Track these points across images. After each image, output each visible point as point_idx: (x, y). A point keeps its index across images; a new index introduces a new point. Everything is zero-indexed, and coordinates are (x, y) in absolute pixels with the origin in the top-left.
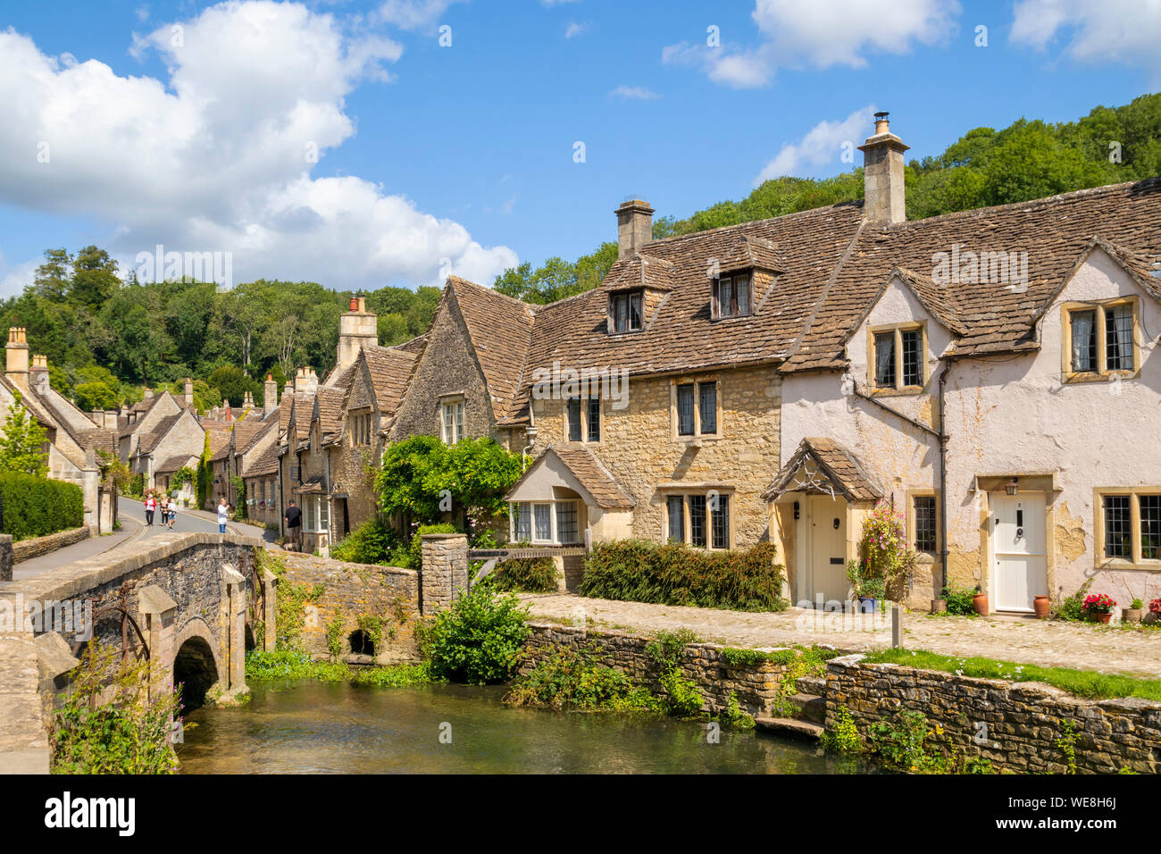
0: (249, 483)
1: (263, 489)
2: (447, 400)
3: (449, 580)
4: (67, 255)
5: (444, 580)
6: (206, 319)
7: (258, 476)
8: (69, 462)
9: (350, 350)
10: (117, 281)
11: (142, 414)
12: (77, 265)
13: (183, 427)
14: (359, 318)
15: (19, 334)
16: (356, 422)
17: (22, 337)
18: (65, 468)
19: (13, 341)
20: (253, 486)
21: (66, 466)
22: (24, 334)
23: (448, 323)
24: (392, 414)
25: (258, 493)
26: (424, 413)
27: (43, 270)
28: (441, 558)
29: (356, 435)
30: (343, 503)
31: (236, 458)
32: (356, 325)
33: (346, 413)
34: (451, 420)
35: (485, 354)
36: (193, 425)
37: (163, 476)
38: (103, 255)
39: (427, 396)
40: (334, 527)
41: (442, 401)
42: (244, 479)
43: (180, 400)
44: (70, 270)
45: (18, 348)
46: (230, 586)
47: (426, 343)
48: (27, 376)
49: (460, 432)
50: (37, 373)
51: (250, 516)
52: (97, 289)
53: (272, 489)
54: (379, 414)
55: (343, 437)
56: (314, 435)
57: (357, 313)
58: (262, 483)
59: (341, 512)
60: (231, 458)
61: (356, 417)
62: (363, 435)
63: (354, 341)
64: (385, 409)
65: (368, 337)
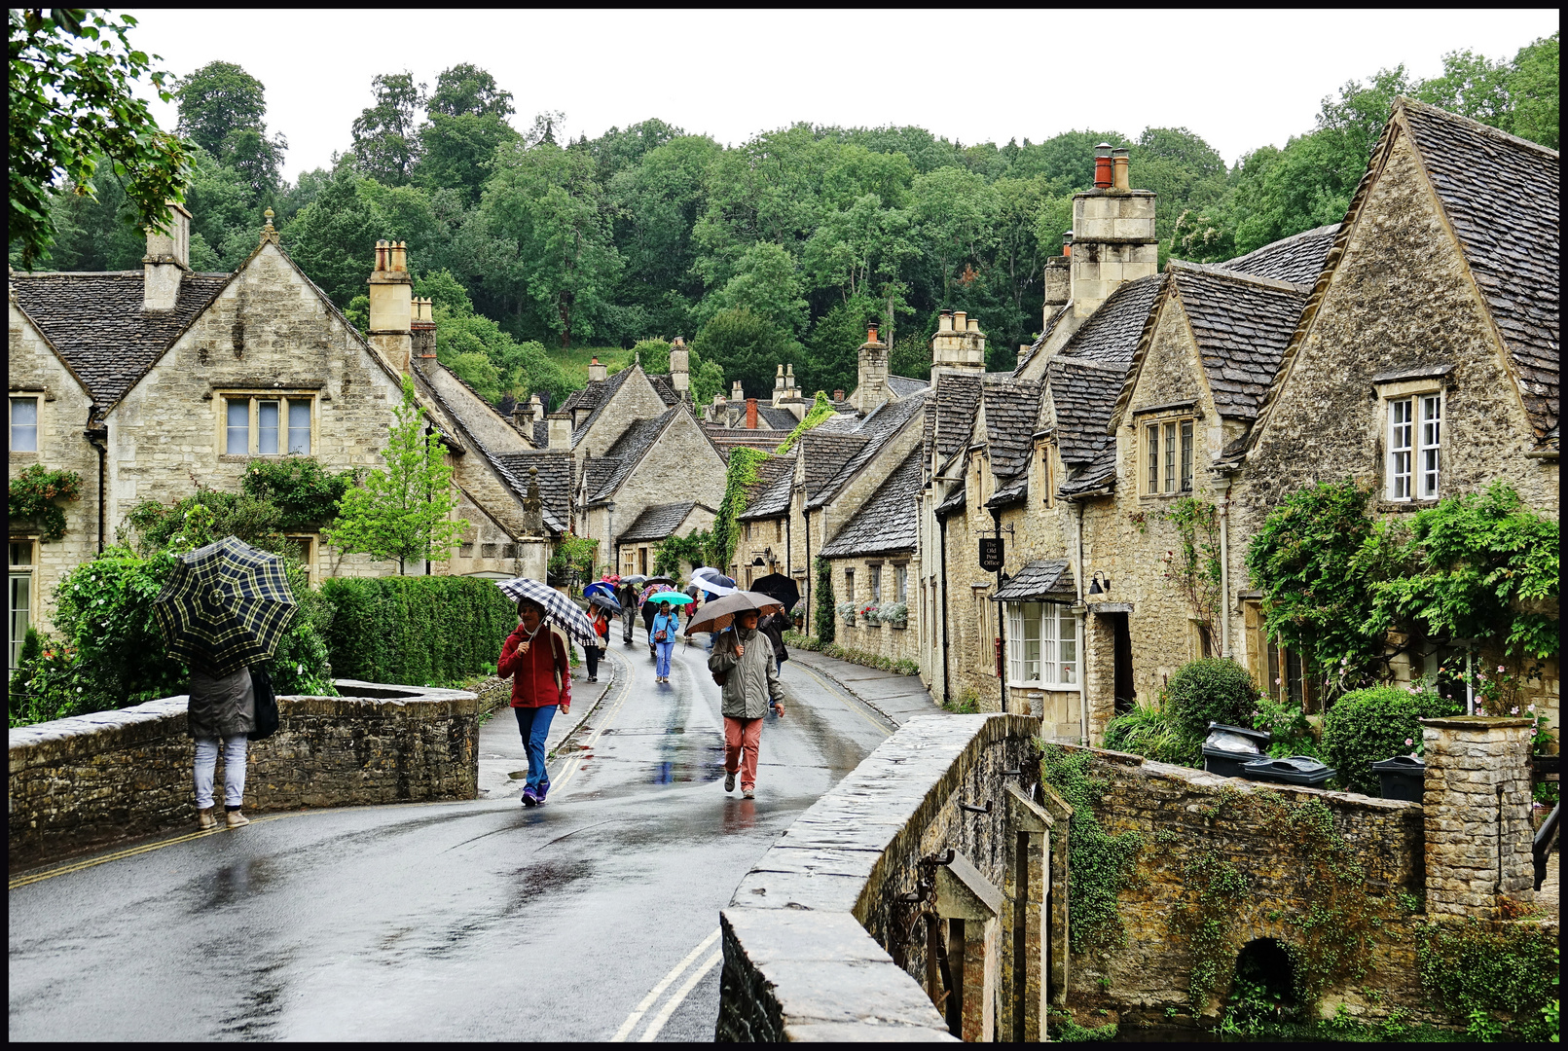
0: (838, 569)
1: (874, 582)
2: (1396, 390)
3: (1492, 830)
4: (415, 85)
5: (1484, 829)
6: (691, 212)
7: (863, 555)
8: (491, 523)
9: (1097, 275)
10: (510, 135)
11: (586, 413)
12: (433, 106)
13: (675, 444)
14: (1116, 203)
15: (394, 254)
16: (1155, 444)
17: (400, 259)
18: (483, 537)
19: (382, 268)
20: (850, 574)
21: (486, 532)
22: (403, 254)
23: (1397, 208)
24: (1249, 422)
25: (861, 591)
26: (1333, 418)
27: (369, 119)
28: (1474, 776)
29: (1154, 469)
30: (1116, 625)
31: (806, 513)
32: (1109, 218)
33: (1127, 418)
34: (1406, 436)
35: (1495, 282)
36: (695, 438)
37: (635, 548)
38: (485, 81)
39: (1342, 377)
40: (1092, 677)
41: (1383, 392)
42: (824, 560)
43: (664, 386)
44: (420, 117)
45: (392, 282)
46: (1024, 837)
47: (1337, 257)
48: (407, 341)
49: (1431, 466)
50: (418, 331)
51: (840, 640)
52: (472, 154)
53: (899, 583)
54: (1217, 420)
55: (1120, 473)
56: (1036, 470)
57: (1111, 190)
58: (876, 567)
59: (1108, 643)
60: (795, 513)
61: (1154, 429)
62: (1169, 467)
63: (1106, 254)
64: (1228, 411)
65: (1137, 243)
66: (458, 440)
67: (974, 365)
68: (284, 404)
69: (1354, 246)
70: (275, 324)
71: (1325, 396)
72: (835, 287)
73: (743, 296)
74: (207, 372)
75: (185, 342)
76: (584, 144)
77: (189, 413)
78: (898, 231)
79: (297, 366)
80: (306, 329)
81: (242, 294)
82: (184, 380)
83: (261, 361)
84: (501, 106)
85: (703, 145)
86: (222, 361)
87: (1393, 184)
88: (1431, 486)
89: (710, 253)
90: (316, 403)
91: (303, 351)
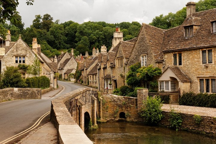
1: (93, 78)
2: (142, 55)
4: (41, 16)
6: (75, 32)
7: (92, 74)
9: (116, 42)
10: (52, 22)
11: (61, 58)
12: (43, 19)
13: (71, 61)
15: (35, 39)
16: (119, 61)
19: (34, 41)
20: (90, 77)
21: (46, 72)
23: (142, 35)
24: (128, 58)
25: (92, 79)
26: (136, 58)
27: (35, 21)
28: (142, 95)
29: (119, 64)
30: (115, 81)
31: (86, 70)
32: (118, 35)
33: (116, 58)
34: (143, 60)
35: (152, 43)
36: (74, 61)
37: (67, 74)
38: (50, 16)
39: (137, 54)
40: (113, 87)
41: (141, 55)
42: (88, 75)
43: (70, 54)
44: (41, 21)
45: (35, 43)
46: (93, 101)
47: (137, 40)
48: (37, 50)
49: (146, 63)
50: (38, 48)
51: (90, 85)
52: (48, 25)
53: (96, 78)
54: (125, 58)
55: (116, 64)
56: (108, 64)
57: (118, 32)
58: (93, 76)
59: (115, 83)
60: (85, 70)
61: (119, 59)
62: (120, 64)
63: (117, 39)
64: (126, 57)
65: (121, 38)
66: (43, 61)
67: (105, 52)
68: (22, 57)
69: (138, 39)
70: (21, 48)
71: (136, 55)
72: (93, 42)
73: (82, 43)
74: (13, 54)
75: (10, 50)
76: (62, 24)
77: (11, 58)
78: (101, 34)
79: (23, 53)
80: (24, 48)
81: (17, 44)
82: (10, 54)
83: (19, 52)
84: (52, 19)
85: (77, 24)
86: (15, 52)
87: (142, 33)
88: (146, 66)
89: (78, 37)
90: (26, 57)
91: (24, 51)
